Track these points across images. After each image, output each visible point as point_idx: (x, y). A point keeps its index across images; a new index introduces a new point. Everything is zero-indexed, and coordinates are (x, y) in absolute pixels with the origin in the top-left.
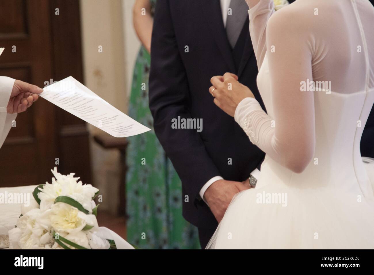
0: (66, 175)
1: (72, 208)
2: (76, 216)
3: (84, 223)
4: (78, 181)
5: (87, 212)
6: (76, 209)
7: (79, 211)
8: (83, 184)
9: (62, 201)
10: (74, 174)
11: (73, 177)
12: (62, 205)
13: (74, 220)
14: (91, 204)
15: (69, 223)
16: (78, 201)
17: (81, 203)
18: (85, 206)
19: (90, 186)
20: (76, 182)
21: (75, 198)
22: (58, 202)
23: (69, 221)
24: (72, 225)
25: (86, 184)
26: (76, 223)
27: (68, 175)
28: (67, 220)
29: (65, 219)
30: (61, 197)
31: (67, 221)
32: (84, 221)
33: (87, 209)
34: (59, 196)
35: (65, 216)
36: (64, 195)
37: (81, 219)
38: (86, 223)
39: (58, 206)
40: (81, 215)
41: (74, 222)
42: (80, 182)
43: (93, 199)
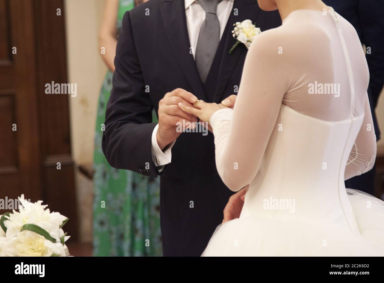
0: (34, 203)
1: (39, 237)
2: (42, 245)
3: (50, 251)
4: (45, 209)
5: (54, 241)
6: (43, 237)
7: (46, 239)
8: (51, 212)
9: (28, 229)
10: (42, 201)
11: (41, 205)
12: (28, 233)
13: (40, 249)
14: (59, 232)
15: (36, 252)
16: (45, 229)
17: (47, 231)
18: (52, 234)
19: (58, 214)
20: (43, 210)
21: (42, 226)
22: (24, 230)
23: (35, 250)
24: (38, 253)
25: (54, 212)
26: (42, 252)
27: (35, 203)
28: (33, 248)
29: (31, 247)
30: (27, 225)
31: (34, 250)
32: (51, 249)
33: (54, 238)
34: (26, 223)
35: (31, 244)
36: (31, 223)
37: (48, 248)
38: (53, 251)
39: (24, 234)
40: (48, 243)
41: (40, 251)
42: (48, 210)
43: (62, 227)
